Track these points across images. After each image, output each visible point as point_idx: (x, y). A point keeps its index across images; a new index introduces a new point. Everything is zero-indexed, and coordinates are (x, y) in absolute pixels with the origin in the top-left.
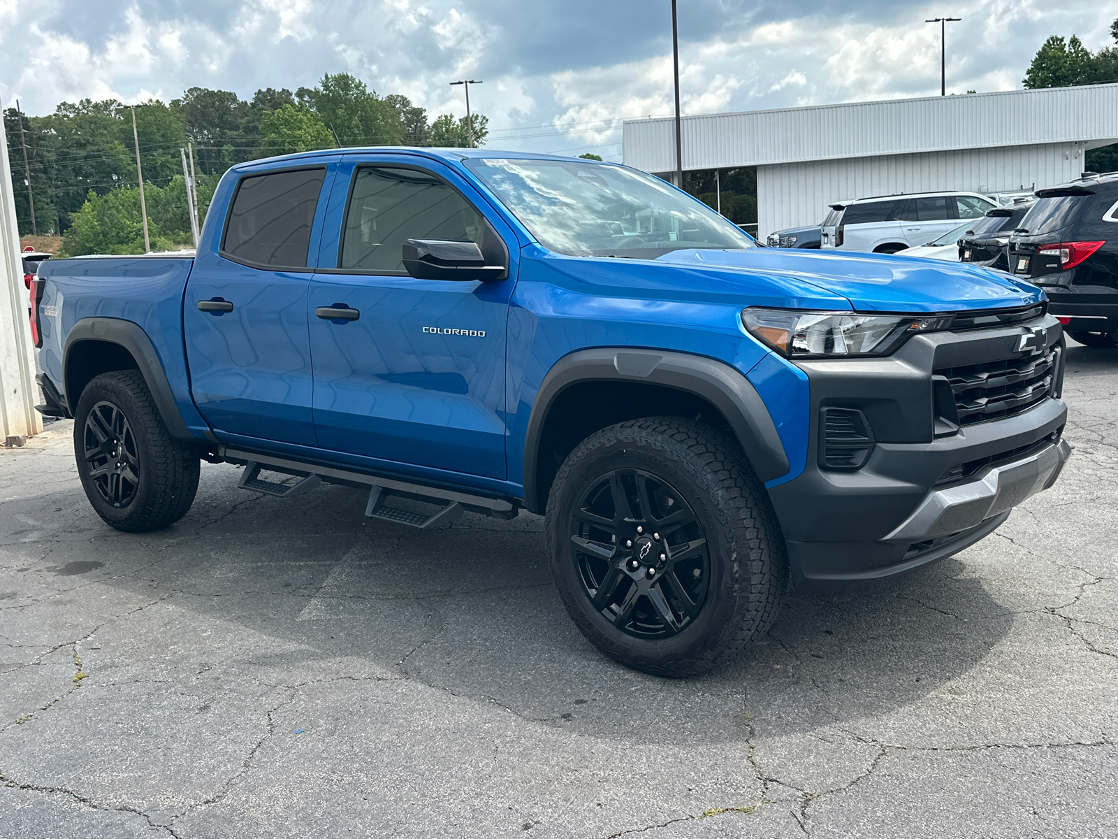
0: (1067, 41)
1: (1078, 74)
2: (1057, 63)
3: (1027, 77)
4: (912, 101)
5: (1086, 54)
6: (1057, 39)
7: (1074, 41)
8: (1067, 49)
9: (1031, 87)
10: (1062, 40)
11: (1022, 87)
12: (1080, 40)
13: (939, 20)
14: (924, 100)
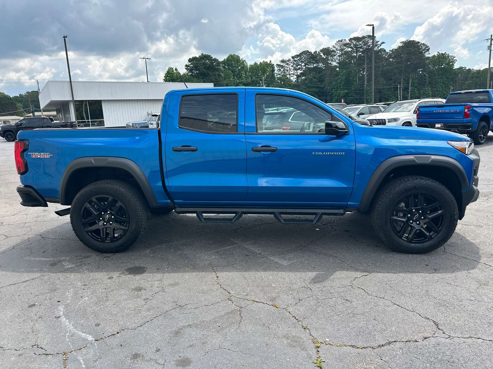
0: (174, 69)
1: (178, 79)
2: (172, 75)
3: (164, 78)
4: (117, 82)
5: (180, 73)
6: (171, 68)
7: (176, 69)
8: (174, 71)
9: (166, 81)
10: (173, 69)
11: (163, 81)
12: (178, 69)
13: (144, 58)
14: (122, 82)
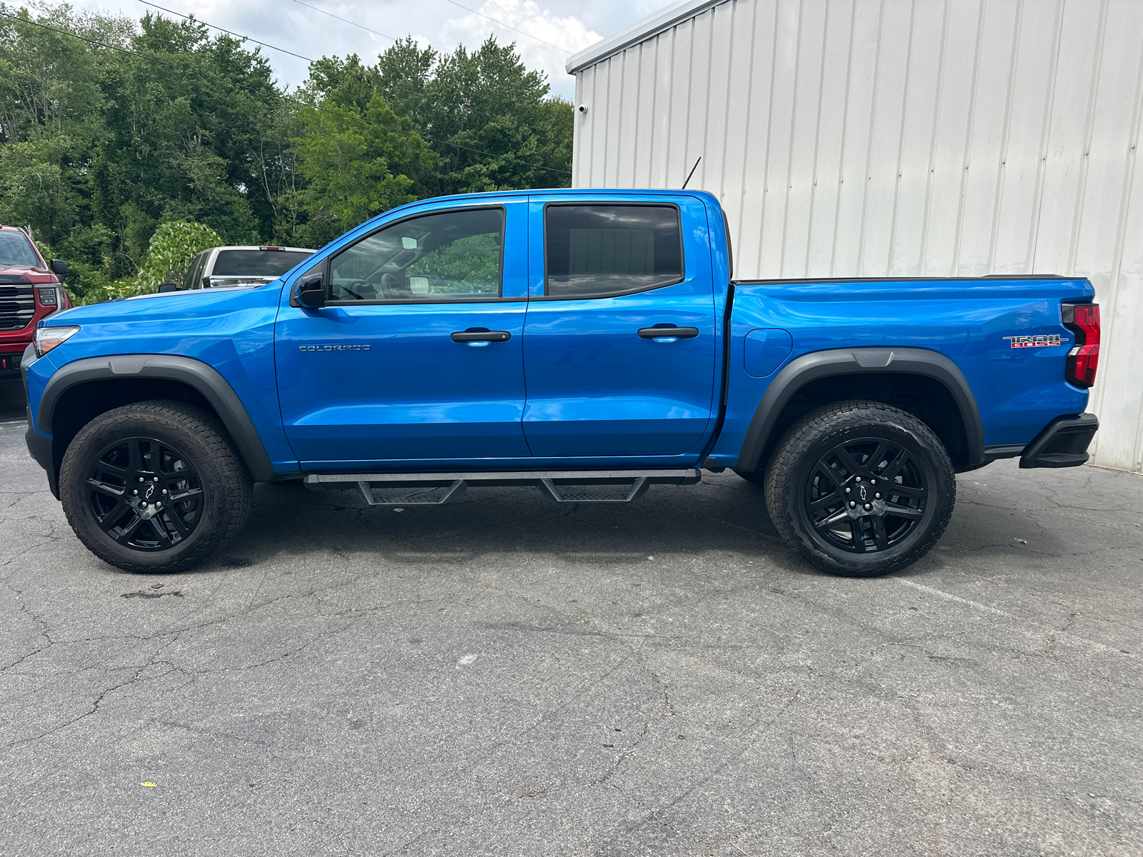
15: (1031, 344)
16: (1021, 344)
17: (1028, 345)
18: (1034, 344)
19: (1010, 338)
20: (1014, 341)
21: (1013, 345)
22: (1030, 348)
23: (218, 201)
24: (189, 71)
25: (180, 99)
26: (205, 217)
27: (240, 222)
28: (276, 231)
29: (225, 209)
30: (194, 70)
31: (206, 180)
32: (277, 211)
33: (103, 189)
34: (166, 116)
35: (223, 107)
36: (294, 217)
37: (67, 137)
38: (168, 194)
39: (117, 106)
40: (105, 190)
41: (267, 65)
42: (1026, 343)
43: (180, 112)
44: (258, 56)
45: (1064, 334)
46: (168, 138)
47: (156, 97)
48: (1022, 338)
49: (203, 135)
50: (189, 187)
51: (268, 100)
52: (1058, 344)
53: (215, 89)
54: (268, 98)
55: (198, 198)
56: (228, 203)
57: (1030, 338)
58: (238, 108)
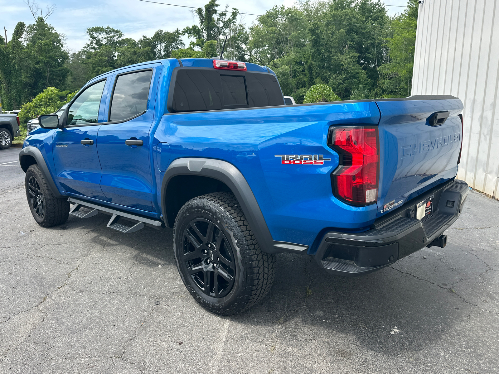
15: (299, 162)
16: (290, 162)
17: (296, 162)
18: (301, 162)
19: (281, 156)
20: (284, 158)
21: (283, 162)
22: (297, 166)
23: (352, 73)
24: (348, 17)
25: (342, 30)
26: (347, 81)
27: (361, 81)
28: (378, 84)
29: (356, 76)
30: (350, 16)
31: (349, 64)
32: (380, 75)
33: (310, 72)
34: (335, 39)
35: (361, 30)
36: (387, 76)
37: (294, 54)
38: (333, 72)
39: (315, 38)
40: (311, 73)
41: (383, 6)
42: (294, 161)
43: (341, 36)
44: (379, 3)
45: (327, 154)
46: (335, 48)
47: (332, 32)
48: (291, 156)
49: (350, 44)
50: (341, 68)
51: (381, 23)
52: (322, 163)
53: (358, 22)
54: (381, 22)
55: (344, 72)
56: (357, 73)
57: (297, 157)
58: (367, 29)
